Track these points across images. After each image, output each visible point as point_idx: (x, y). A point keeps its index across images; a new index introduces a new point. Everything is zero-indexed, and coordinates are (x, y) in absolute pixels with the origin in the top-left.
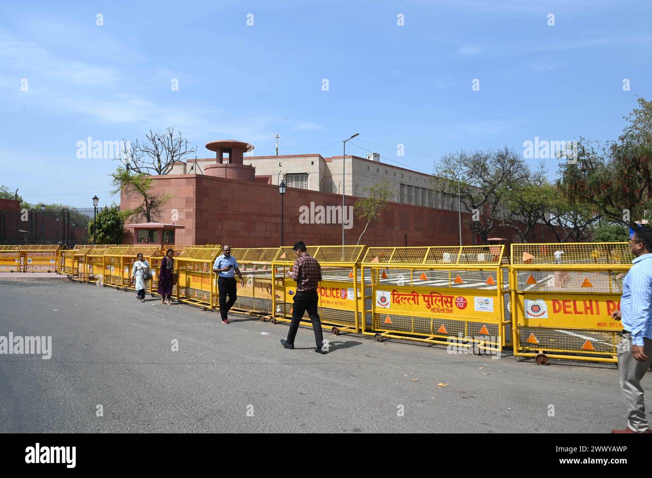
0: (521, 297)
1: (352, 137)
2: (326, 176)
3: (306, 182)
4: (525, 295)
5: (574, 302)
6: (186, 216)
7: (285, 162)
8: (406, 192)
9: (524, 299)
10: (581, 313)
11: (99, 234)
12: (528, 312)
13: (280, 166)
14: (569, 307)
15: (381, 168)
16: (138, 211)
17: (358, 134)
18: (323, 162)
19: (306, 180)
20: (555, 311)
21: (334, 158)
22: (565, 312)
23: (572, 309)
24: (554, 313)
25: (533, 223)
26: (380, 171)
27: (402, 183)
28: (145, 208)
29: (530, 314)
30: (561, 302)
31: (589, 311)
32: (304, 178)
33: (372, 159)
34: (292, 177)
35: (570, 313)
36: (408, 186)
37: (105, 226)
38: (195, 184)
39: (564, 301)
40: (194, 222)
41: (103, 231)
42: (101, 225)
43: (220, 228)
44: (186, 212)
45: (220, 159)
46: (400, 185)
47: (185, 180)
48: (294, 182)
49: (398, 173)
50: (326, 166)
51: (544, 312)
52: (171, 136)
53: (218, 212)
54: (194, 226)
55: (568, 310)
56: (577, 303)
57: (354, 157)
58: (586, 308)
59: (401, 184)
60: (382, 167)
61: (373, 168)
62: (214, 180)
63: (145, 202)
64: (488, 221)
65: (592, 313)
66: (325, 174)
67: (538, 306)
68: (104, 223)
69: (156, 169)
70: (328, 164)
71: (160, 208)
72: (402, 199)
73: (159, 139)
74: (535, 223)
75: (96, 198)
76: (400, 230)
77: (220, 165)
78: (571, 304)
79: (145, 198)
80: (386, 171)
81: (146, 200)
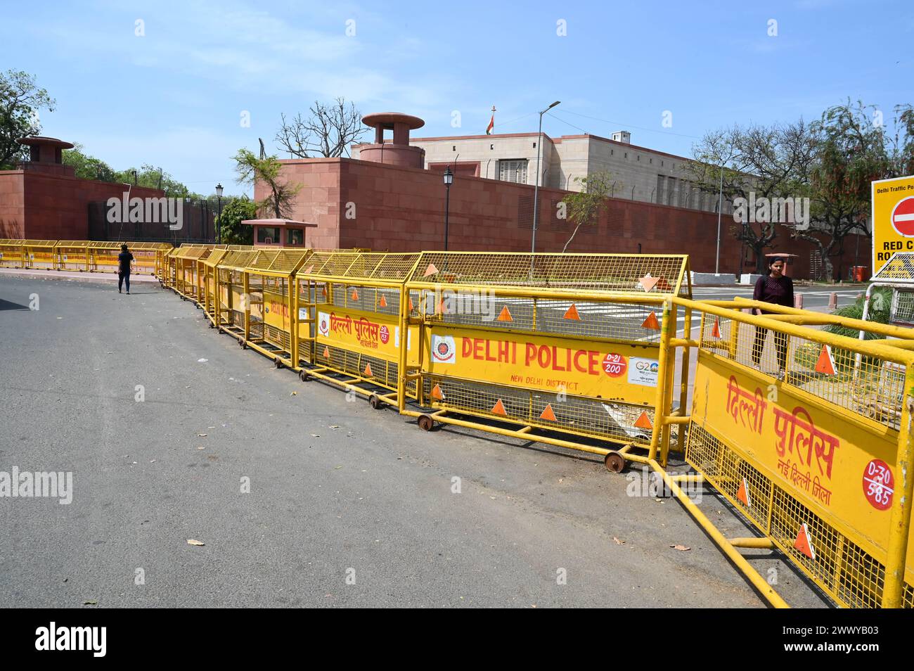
0: (428, 330)
1: (551, 106)
2: (553, 163)
3: (524, 171)
4: (434, 327)
5: (488, 342)
6: (329, 211)
7: (498, 144)
8: (665, 186)
9: (432, 333)
10: (494, 359)
11: (225, 231)
12: (434, 353)
13: (492, 149)
14: (481, 349)
15: (631, 153)
16: (266, 203)
17: (558, 103)
18: (550, 144)
19: (526, 167)
20: (465, 355)
21: (564, 138)
22: (476, 357)
23: (482, 353)
24: (463, 356)
25: (843, 233)
26: (630, 156)
27: (661, 174)
28: (273, 199)
29: (437, 357)
30: (472, 340)
31: (503, 357)
32: (523, 165)
33: (618, 140)
34: (507, 164)
35: (481, 358)
36: (670, 177)
37: (232, 222)
38: (339, 170)
39: (477, 340)
40: (338, 219)
41: (231, 228)
42: (228, 221)
43: (372, 228)
44: (329, 207)
45: (380, 138)
46: (657, 176)
47: (328, 165)
48: (509, 171)
49: (655, 158)
50: (553, 149)
51: (452, 355)
52: (342, 109)
53: (369, 207)
54: (338, 224)
55: (479, 353)
56: (491, 342)
57: (592, 137)
58: (501, 353)
59: (659, 175)
60: (633, 151)
61: (619, 152)
62: (365, 165)
63: (273, 193)
64: (766, 229)
65: (507, 361)
66: (552, 160)
67: (445, 344)
68: (232, 219)
69: (323, 152)
70: (557, 146)
71: (290, 201)
72: (659, 195)
73: (325, 113)
74: (846, 234)
75: (219, 187)
76: (631, 238)
77: (381, 146)
78: (483, 345)
79: (274, 188)
80: (639, 157)
81: (274, 190)
